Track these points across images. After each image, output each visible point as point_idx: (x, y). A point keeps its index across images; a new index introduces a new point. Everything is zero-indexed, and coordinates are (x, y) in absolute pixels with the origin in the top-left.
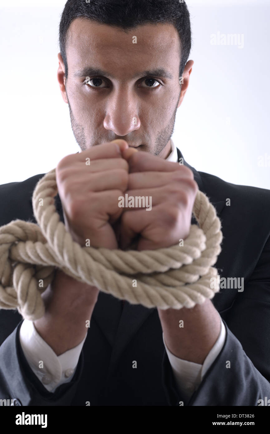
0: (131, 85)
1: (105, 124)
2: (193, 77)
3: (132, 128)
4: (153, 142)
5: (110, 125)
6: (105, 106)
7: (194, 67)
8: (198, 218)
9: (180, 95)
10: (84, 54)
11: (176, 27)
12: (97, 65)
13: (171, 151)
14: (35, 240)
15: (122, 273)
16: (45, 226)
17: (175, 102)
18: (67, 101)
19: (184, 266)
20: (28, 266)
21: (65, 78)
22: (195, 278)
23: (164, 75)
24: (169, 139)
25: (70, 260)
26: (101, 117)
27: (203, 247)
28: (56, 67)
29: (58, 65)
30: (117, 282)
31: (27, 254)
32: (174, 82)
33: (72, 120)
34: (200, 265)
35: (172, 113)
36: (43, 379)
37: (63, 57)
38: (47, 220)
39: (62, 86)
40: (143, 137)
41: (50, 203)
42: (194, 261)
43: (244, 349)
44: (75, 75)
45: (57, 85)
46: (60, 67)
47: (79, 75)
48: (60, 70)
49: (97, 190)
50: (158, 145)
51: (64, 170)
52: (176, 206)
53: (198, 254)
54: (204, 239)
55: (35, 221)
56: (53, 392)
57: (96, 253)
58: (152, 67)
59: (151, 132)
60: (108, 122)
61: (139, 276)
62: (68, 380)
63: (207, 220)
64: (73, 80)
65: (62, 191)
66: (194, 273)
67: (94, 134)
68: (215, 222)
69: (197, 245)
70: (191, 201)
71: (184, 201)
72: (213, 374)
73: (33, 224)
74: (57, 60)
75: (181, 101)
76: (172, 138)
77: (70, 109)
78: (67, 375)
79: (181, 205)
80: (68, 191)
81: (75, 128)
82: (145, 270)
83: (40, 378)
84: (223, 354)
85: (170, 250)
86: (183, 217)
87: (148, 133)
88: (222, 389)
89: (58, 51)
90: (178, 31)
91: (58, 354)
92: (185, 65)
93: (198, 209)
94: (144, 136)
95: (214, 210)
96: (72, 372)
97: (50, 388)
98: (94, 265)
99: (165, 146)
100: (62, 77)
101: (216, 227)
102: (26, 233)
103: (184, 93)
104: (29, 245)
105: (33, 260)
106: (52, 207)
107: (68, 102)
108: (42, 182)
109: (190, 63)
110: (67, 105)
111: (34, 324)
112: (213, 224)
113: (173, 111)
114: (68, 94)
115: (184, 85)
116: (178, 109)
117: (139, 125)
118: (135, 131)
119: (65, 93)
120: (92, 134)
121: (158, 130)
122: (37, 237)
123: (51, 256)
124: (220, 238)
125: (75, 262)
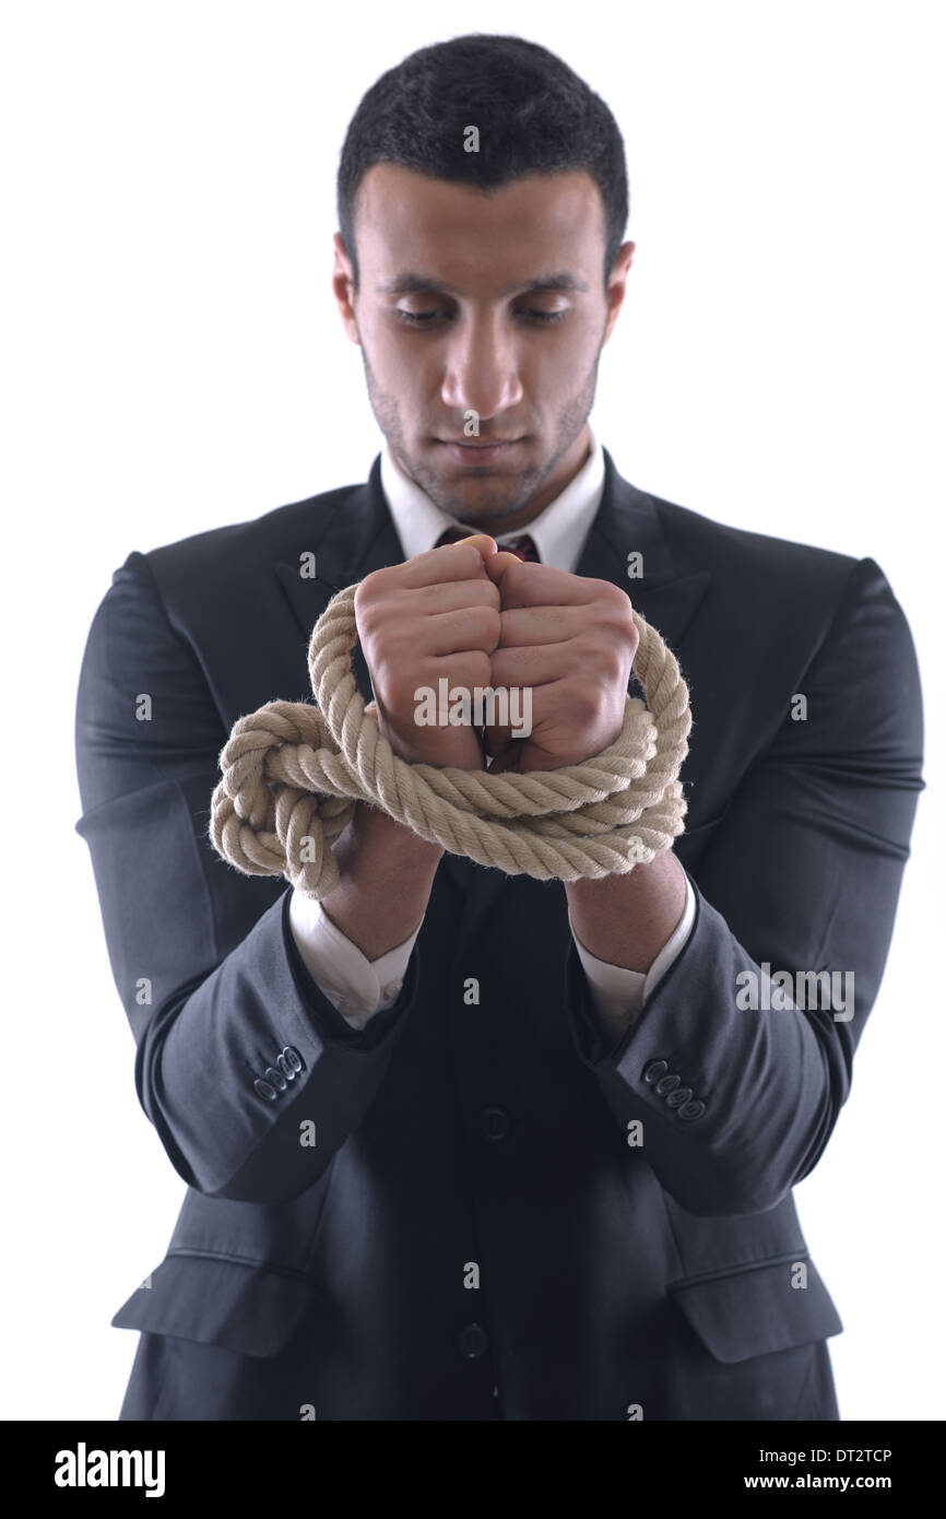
0: (500, 311)
1: (446, 395)
2: (633, 278)
3: (505, 401)
4: (549, 430)
5: (455, 395)
6: (443, 355)
7: (636, 257)
8: (644, 681)
9: (608, 320)
10: (397, 244)
11: (594, 177)
12: (426, 270)
13: (588, 454)
14: (317, 746)
15: (488, 816)
16: (339, 726)
17: (595, 340)
18: (355, 337)
19: (612, 796)
20: (301, 795)
21: (350, 289)
22: (634, 815)
23: (570, 286)
24: (585, 421)
25: (388, 798)
26: (435, 380)
27: (652, 752)
28: (329, 263)
29: (332, 258)
30: (479, 836)
31: (301, 774)
32: (593, 299)
33: (371, 382)
34: (646, 789)
35: (589, 365)
36: (342, 1004)
37: (346, 243)
38: (341, 712)
39: (343, 305)
40: (528, 420)
41: (344, 673)
42: (633, 782)
43: (731, 930)
44: (379, 290)
45: (333, 304)
46: (338, 264)
47: (387, 290)
48: (340, 271)
49: (440, 654)
50: (562, 434)
51: (373, 608)
52: (596, 683)
53: (641, 769)
54: (653, 734)
55: (314, 702)
56: (361, 1029)
57: (440, 778)
58: (543, 272)
59: (546, 408)
60: (452, 390)
61: (522, 822)
62: (388, 1004)
63: (662, 690)
64: (372, 297)
65: (370, 652)
66: (633, 805)
67: (422, 415)
68: (677, 691)
69: (638, 753)
70: (625, 664)
71: (612, 671)
72: (667, 993)
73: (310, 707)
74: (331, 247)
75: (610, 334)
76: (591, 419)
77: (366, 360)
78: (389, 993)
79: (605, 681)
80: (383, 654)
81: (377, 402)
82: (536, 811)
83: (336, 1004)
84: (688, 953)
85: (584, 770)
86: (610, 700)
87: (538, 409)
88: (686, 1022)
89: (334, 226)
90: (600, 184)
91: (372, 960)
92: (617, 254)
93: (643, 664)
94: (529, 417)
95: (676, 665)
96: (399, 986)
97: (355, 1023)
98: (434, 804)
99: (577, 435)
100: (342, 286)
101: (680, 704)
102: (297, 728)
103: (616, 315)
104: (305, 756)
105: (316, 785)
106: (350, 680)
107: (360, 342)
108: (323, 624)
109: (629, 247)
110: (358, 348)
111: (321, 903)
112: (673, 696)
113: (593, 359)
114: (362, 328)
115: (614, 295)
116: (605, 351)
117: (519, 395)
118: (511, 410)
119: (352, 322)
120: (417, 416)
121: (561, 402)
122: (318, 738)
123: (349, 780)
124: (684, 753)
125: (398, 799)
